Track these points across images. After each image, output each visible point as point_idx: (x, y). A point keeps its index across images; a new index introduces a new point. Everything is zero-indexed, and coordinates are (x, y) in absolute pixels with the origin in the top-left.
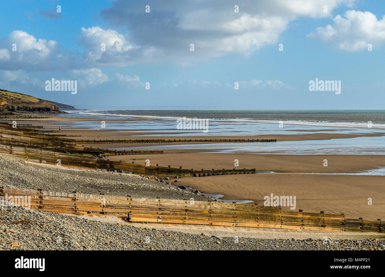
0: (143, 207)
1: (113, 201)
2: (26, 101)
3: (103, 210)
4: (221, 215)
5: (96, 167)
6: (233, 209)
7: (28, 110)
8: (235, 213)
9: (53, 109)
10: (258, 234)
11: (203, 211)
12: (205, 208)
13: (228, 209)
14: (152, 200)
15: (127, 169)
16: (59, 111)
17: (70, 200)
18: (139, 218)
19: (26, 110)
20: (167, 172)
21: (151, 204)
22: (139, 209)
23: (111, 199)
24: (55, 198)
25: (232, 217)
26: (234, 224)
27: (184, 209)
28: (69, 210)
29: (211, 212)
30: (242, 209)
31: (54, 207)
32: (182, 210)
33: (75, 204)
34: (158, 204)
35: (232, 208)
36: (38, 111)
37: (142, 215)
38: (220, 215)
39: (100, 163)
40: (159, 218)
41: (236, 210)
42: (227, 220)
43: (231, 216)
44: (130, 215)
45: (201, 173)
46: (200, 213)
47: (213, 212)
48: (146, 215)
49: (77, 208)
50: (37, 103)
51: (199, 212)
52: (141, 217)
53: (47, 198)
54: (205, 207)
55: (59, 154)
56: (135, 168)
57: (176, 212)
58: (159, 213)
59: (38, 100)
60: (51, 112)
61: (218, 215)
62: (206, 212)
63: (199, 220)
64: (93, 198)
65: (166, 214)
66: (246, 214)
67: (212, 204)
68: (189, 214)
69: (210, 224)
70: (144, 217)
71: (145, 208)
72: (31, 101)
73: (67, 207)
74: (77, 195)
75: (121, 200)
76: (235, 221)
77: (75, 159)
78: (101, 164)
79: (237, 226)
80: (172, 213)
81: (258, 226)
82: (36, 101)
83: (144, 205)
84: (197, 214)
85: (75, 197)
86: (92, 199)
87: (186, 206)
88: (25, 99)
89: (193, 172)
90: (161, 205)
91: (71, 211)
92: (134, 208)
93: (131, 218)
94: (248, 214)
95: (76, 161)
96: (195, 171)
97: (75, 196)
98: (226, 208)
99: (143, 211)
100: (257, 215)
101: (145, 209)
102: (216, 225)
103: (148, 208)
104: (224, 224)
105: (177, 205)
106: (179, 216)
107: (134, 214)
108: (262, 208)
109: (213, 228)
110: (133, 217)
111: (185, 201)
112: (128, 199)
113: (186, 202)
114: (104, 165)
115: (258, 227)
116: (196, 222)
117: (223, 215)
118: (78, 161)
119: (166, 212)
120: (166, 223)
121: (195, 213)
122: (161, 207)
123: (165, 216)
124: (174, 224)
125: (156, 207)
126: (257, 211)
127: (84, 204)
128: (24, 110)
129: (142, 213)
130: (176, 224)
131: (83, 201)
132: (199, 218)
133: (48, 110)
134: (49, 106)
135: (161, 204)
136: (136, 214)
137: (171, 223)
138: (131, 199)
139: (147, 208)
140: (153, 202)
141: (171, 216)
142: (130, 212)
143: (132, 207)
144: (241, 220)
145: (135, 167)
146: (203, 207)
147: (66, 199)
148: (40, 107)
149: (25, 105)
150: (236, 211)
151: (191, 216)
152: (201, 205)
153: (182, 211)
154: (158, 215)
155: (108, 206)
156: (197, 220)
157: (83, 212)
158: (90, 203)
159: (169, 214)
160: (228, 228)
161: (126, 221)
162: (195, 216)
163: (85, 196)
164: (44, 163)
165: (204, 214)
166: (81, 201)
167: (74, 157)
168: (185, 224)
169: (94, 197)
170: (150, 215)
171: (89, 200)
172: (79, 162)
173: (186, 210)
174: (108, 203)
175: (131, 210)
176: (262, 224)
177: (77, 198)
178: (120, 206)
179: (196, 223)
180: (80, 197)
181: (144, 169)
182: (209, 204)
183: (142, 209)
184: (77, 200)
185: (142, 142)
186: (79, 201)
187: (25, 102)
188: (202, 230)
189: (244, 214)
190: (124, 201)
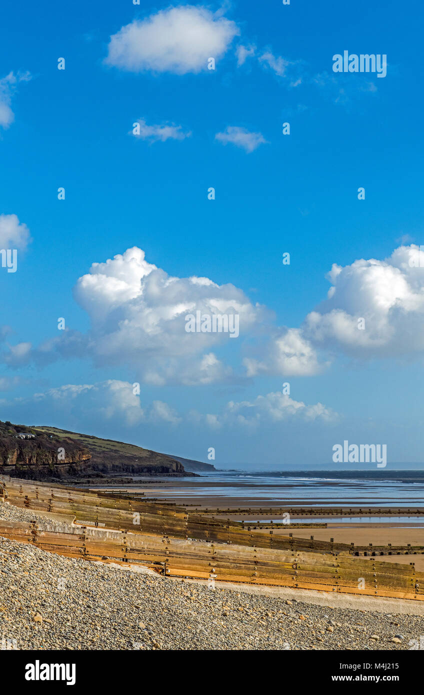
0: (187, 555)
1: (141, 543)
2: (128, 455)
3: (125, 556)
4: (313, 572)
5: (187, 536)
6: (333, 565)
7: (131, 470)
8: (336, 571)
9: (175, 468)
10: (374, 604)
11: (283, 566)
12: (287, 561)
13: (324, 565)
14: (201, 544)
15: (239, 540)
16: (184, 471)
17: (77, 538)
18: (180, 570)
19: (127, 471)
20: (309, 548)
21: (199, 550)
22: (181, 556)
23: (138, 540)
24: (54, 534)
25: (331, 578)
26: (336, 588)
27: (253, 560)
28: (74, 552)
29: (296, 567)
30: (349, 565)
31: (54, 548)
32: (248, 561)
33: (84, 545)
34: (211, 550)
35: (332, 563)
36: (148, 472)
37: (186, 566)
38: (311, 572)
39: (194, 529)
40: (212, 572)
41: (338, 566)
42: (323, 580)
43: (330, 575)
44: (167, 565)
45: (369, 551)
46: (277, 568)
47: (299, 567)
48: (192, 566)
49: (86, 551)
50: (146, 457)
51: (276, 566)
52: (184, 568)
53: (43, 534)
54: (286, 559)
55: (126, 513)
56: (252, 539)
57: (238, 565)
58: (212, 564)
59: (148, 454)
60: (170, 474)
61: (307, 572)
62: (288, 567)
63: (276, 578)
64: (110, 537)
65: (223, 567)
66: (354, 573)
67: (298, 555)
68: (260, 568)
69: (295, 586)
70: (189, 569)
71: (190, 555)
72: (135, 455)
73: (71, 548)
74: (86, 531)
75: (153, 542)
76: (337, 583)
77: (151, 523)
78: (195, 531)
79: (340, 591)
80: (233, 565)
81: (376, 593)
82: (145, 455)
83: (189, 551)
84: (274, 569)
85: (84, 534)
86: (109, 539)
87: (255, 557)
88: (126, 451)
89: (353, 547)
90: (215, 553)
91: (77, 555)
92: (172, 555)
93: (167, 570)
94: (358, 574)
95: (153, 526)
96: (358, 547)
97: (84, 532)
98: (321, 563)
99: (188, 560)
100: (374, 576)
101: (190, 557)
102: (306, 589)
103: (196, 556)
104: (318, 587)
105: (241, 553)
106: (244, 571)
107: (173, 564)
108: (382, 566)
109: (298, 591)
110: (171, 568)
111: (253, 548)
112: (163, 541)
113: (255, 550)
114: (200, 534)
115: (375, 595)
116: (272, 581)
117: (315, 573)
118: (156, 526)
119: (223, 563)
120: (224, 581)
121: (270, 568)
122: (215, 555)
123: (222, 569)
124: (237, 582)
125: (207, 554)
126: (374, 569)
127: (97, 545)
128: (124, 470)
129: (186, 564)
130: (240, 582)
131: (96, 541)
132: (277, 575)
133: (164, 470)
134: (166, 464)
135: (215, 551)
136: (175, 565)
137: (232, 581)
138: (169, 542)
139: (193, 555)
140: (202, 547)
141: (231, 570)
142: (167, 560)
143: (169, 553)
144: (346, 583)
145: (252, 536)
146: (284, 559)
147: (70, 537)
148: (151, 465)
149: (126, 462)
150: (338, 569)
151: (263, 571)
152: (279, 556)
153: (250, 563)
154: (211, 568)
155: (132, 550)
156: (273, 578)
157: (95, 557)
158: (106, 545)
159: (228, 567)
160: (324, 593)
161: (160, 574)
162: (270, 572)
163: (98, 534)
164: (102, 527)
165: (286, 571)
166: (93, 541)
167: (150, 519)
168: (254, 584)
169: (113, 536)
170: (199, 567)
171: (105, 540)
172: (159, 526)
173: (256, 563)
174: (134, 545)
175: (168, 558)
176: (382, 590)
177: (86, 537)
178: (152, 551)
179: (271, 583)
180: (91, 534)
181: (268, 541)
182: (293, 555)
183: (185, 557)
184: (87, 539)
185: (301, 513)
186: (89, 540)
187: (126, 456)
188: (280, 592)
189: (350, 573)
190: (158, 545)
